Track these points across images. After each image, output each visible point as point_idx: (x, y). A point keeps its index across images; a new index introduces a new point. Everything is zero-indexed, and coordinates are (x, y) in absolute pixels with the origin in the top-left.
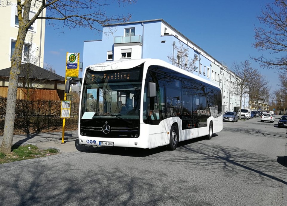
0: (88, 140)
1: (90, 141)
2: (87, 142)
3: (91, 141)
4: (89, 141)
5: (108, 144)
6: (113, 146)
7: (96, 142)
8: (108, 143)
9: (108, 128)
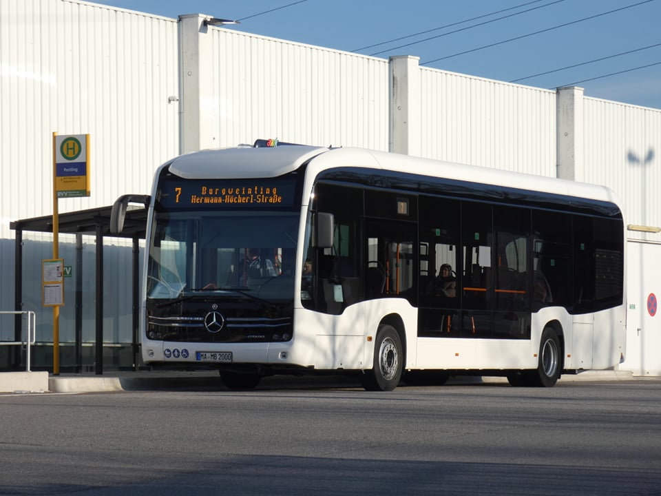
0: (169, 350)
1: (174, 351)
2: (165, 354)
3: (176, 353)
4: (172, 351)
5: (218, 357)
6: (230, 361)
7: (188, 354)
8: (218, 354)
9: (218, 319)
